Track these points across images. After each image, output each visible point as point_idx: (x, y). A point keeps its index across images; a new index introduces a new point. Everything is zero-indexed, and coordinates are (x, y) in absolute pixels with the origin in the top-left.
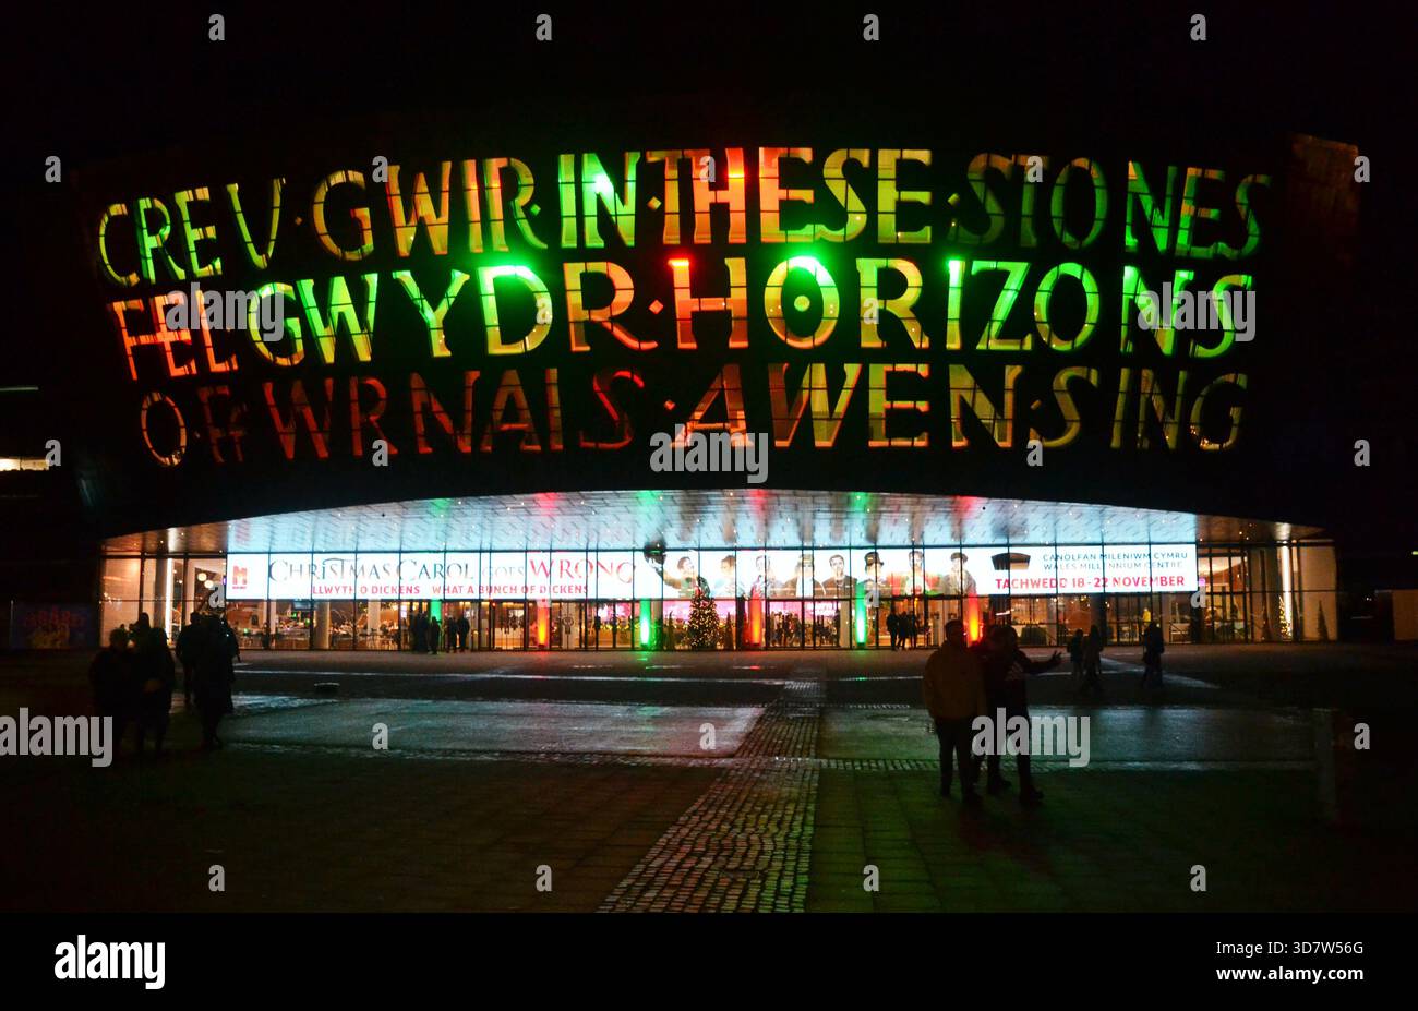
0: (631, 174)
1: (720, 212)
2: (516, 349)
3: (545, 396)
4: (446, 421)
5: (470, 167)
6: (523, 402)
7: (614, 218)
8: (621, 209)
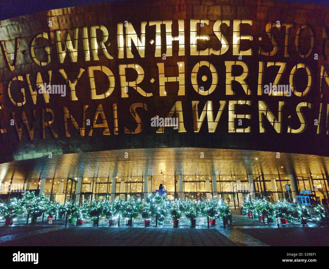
0: (143, 31)
1: (175, 44)
2: (101, 97)
3: (113, 115)
4: (76, 124)
5: (86, 30)
6: (104, 117)
7: (137, 48)
8: (140, 44)
